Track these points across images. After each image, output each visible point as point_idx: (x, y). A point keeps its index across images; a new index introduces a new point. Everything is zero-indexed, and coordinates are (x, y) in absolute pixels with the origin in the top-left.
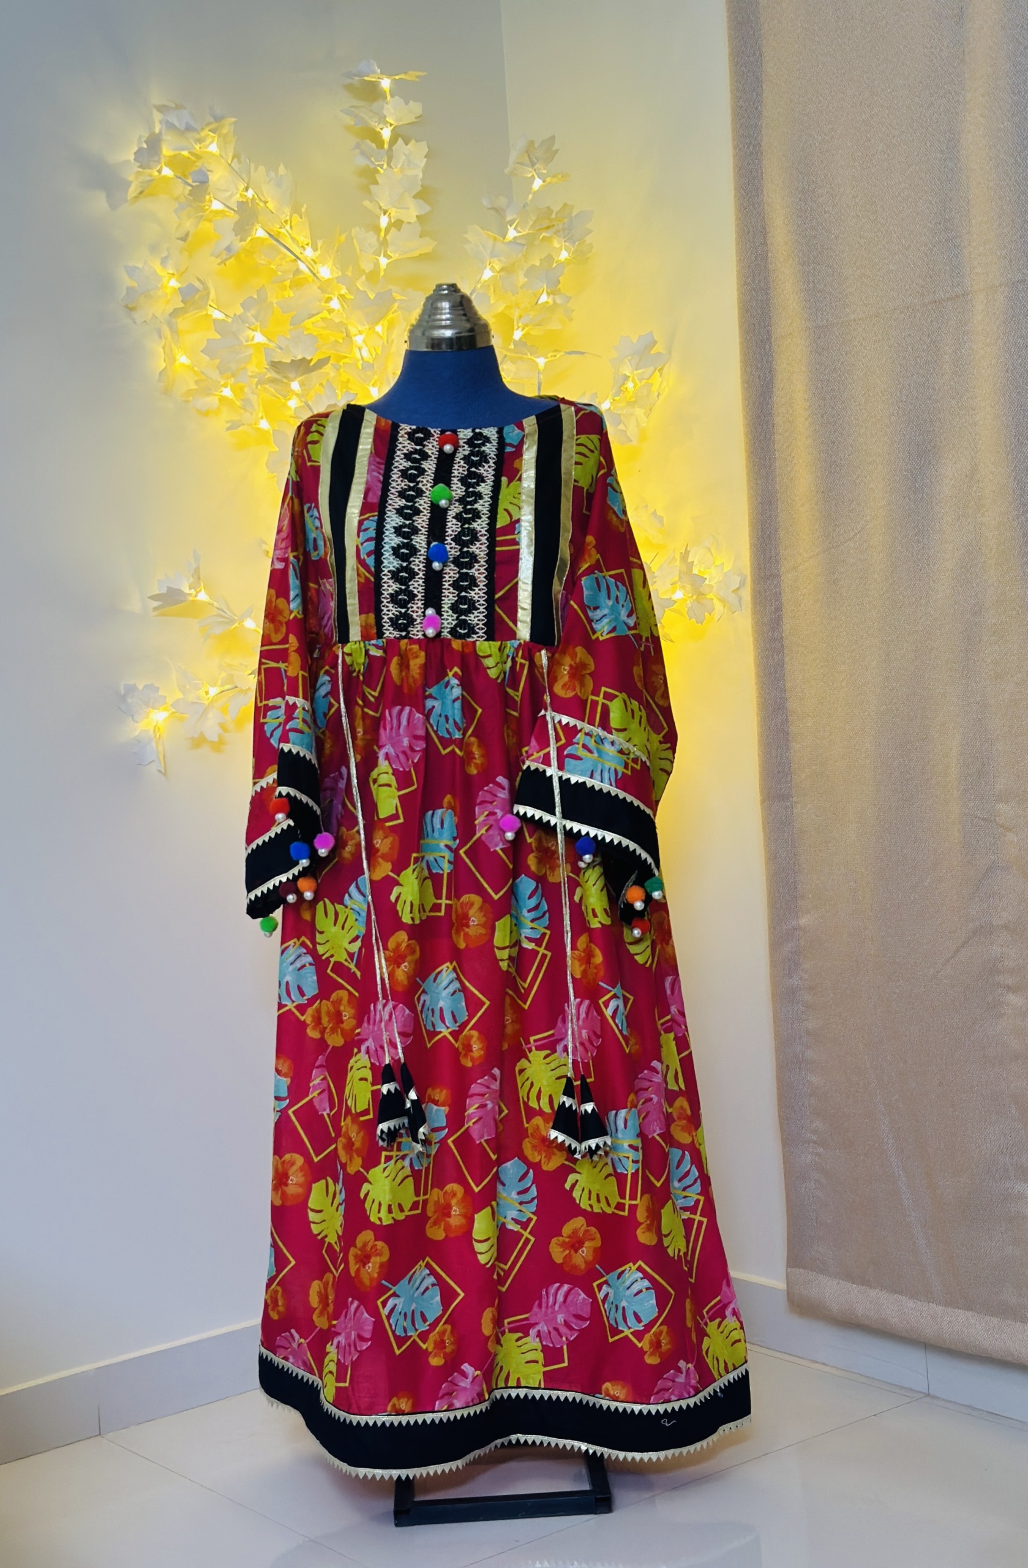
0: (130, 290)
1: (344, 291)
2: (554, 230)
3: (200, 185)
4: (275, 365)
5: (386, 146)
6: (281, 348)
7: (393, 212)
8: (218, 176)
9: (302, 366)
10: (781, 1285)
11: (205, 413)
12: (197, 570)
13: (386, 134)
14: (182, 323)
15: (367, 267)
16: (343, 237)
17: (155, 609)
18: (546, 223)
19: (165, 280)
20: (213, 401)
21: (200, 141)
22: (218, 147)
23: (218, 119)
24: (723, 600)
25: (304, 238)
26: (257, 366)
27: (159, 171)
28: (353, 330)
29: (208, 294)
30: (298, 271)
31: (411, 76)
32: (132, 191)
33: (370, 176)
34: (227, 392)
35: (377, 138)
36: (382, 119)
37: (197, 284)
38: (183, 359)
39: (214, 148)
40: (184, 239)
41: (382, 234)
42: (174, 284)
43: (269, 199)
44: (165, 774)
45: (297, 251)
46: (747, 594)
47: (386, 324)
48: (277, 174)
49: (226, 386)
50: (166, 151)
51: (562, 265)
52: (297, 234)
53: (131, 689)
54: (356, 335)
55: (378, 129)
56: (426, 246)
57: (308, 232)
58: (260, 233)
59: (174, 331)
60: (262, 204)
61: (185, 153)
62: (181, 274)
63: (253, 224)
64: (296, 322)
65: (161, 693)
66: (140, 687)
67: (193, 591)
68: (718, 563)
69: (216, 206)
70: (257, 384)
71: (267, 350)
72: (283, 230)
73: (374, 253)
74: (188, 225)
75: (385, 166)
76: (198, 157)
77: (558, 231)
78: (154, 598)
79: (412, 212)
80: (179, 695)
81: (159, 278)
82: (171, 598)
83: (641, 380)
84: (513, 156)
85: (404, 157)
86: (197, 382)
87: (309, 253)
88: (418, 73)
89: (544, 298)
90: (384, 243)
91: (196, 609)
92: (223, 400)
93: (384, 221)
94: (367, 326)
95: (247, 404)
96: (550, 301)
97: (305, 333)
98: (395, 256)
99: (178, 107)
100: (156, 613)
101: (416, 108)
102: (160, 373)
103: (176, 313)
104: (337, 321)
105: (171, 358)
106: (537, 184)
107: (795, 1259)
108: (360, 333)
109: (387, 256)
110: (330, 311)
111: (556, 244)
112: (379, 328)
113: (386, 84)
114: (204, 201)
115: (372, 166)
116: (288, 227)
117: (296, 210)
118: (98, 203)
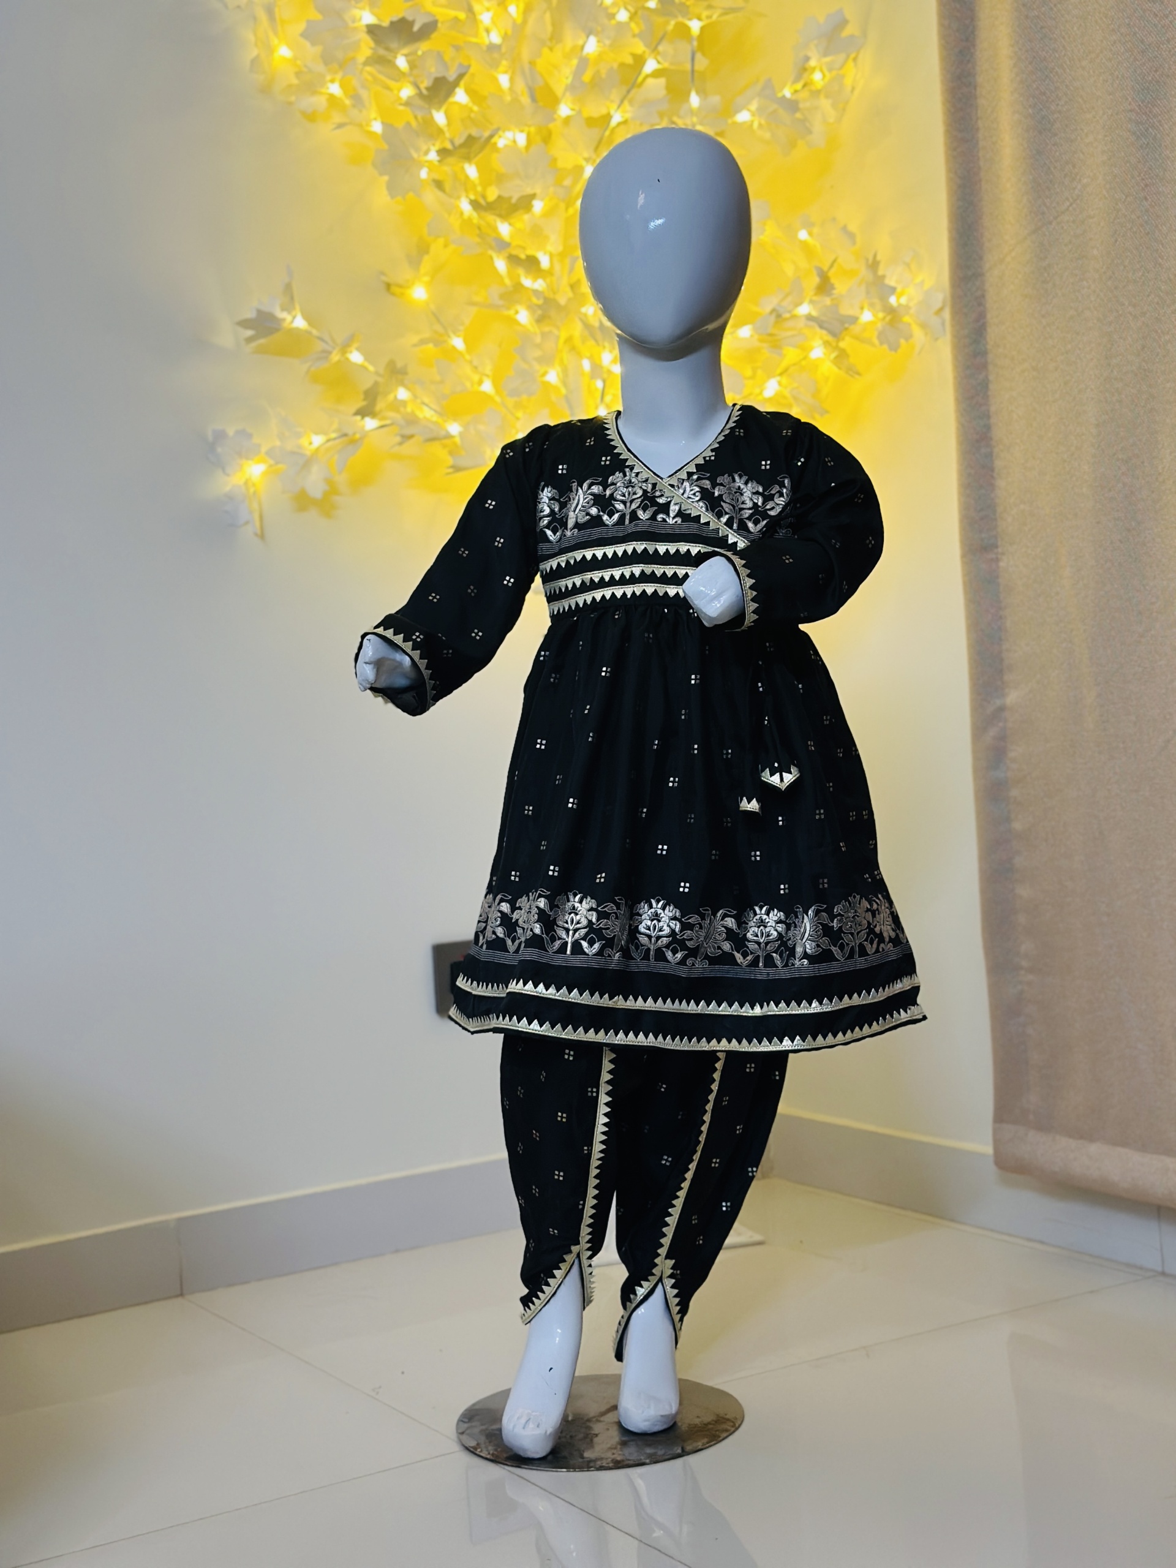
4: (373, 31)
9: (404, 32)
11: (311, 117)
12: (289, 286)
17: (247, 339)
20: (319, 100)
24: (924, 326)
34: (335, 89)
38: (283, 52)
44: (261, 538)
47: (521, 6)
49: (332, 81)
53: (220, 435)
54: (482, 13)
59: (273, 21)
65: (255, 440)
66: (231, 432)
67: (287, 316)
68: (918, 280)
80: (278, 443)
82: (264, 325)
83: (830, 70)
86: (299, 78)
91: (293, 339)
92: (332, 98)
94: (495, 3)
95: (357, 100)
100: (249, 347)
102: (251, 62)
105: (267, 48)
107: (1003, 1113)
108: (487, 11)
112: (512, 9)
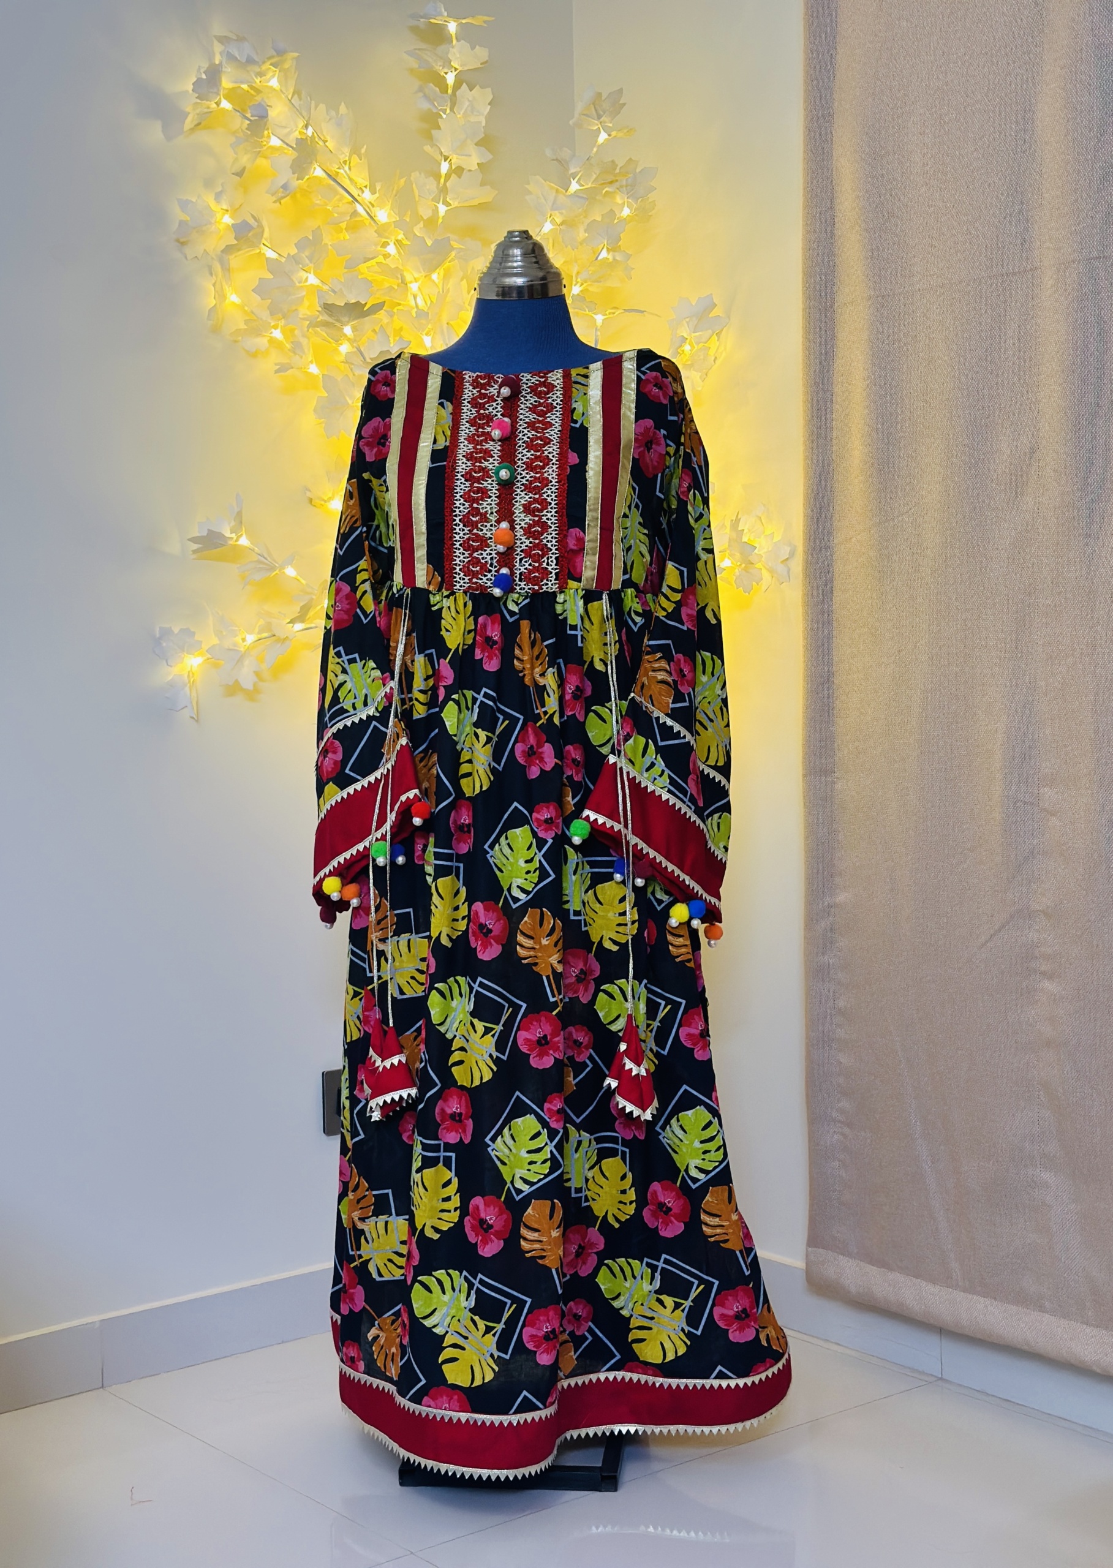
0: (182, 223)
1: (401, 237)
2: (617, 184)
3: (259, 119)
4: (328, 308)
5: (450, 91)
6: (334, 292)
7: (455, 159)
8: (278, 111)
9: (356, 310)
10: (800, 1263)
12: (239, 514)
13: (451, 79)
14: (235, 260)
15: (425, 213)
16: (403, 181)
17: (194, 552)
18: (610, 178)
19: (218, 216)
20: (262, 342)
21: (261, 74)
22: (279, 82)
23: (280, 53)
24: (771, 571)
25: (362, 180)
26: (309, 308)
27: (218, 104)
28: (408, 277)
29: (263, 231)
30: (355, 213)
31: (478, 21)
32: (189, 123)
33: (431, 121)
34: (277, 334)
35: (441, 82)
36: (447, 63)
37: (252, 222)
38: (233, 298)
39: (274, 83)
40: (240, 174)
41: (442, 180)
42: (228, 220)
43: (328, 138)
44: (197, 721)
45: (355, 193)
46: (797, 566)
47: (442, 272)
48: (337, 112)
49: (276, 327)
50: (226, 83)
51: (623, 221)
52: (357, 176)
53: (166, 633)
54: (411, 282)
55: (442, 74)
56: (486, 195)
57: (367, 174)
58: (319, 172)
59: (226, 269)
60: (321, 143)
61: (245, 87)
62: (234, 211)
63: (311, 163)
64: (351, 265)
65: (197, 637)
67: (234, 536)
68: (768, 532)
69: (275, 142)
70: (308, 327)
71: (320, 293)
72: (341, 171)
73: (433, 200)
74: (245, 160)
75: (448, 111)
76: (258, 91)
77: (622, 186)
78: (194, 540)
79: (473, 160)
80: (215, 641)
81: (212, 213)
82: (211, 542)
83: (698, 343)
84: (579, 107)
85: (467, 103)
86: (246, 322)
87: (367, 196)
88: (486, 18)
89: (604, 254)
90: (444, 190)
91: (237, 553)
92: (272, 341)
93: (444, 167)
94: (423, 274)
95: (297, 347)
96: (610, 257)
97: (360, 277)
98: (455, 204)
99: (241, 39)
100: (194, 556)
101: (482, 53)
102: (210, 310)
103: (228, 249)
104: (393, 266)
105: (221, 296)
106: (603, 137)
107: (814, 1240)
108: (416, 280)
109: (447, 204)
110: (386, 256)
111: (619, 200)
112: (435, 276)
113: (452, 27)
114: (262, 137)
115: (435, 111)
116: (346, 168)
117: (355, 151)
118: (153, 133)
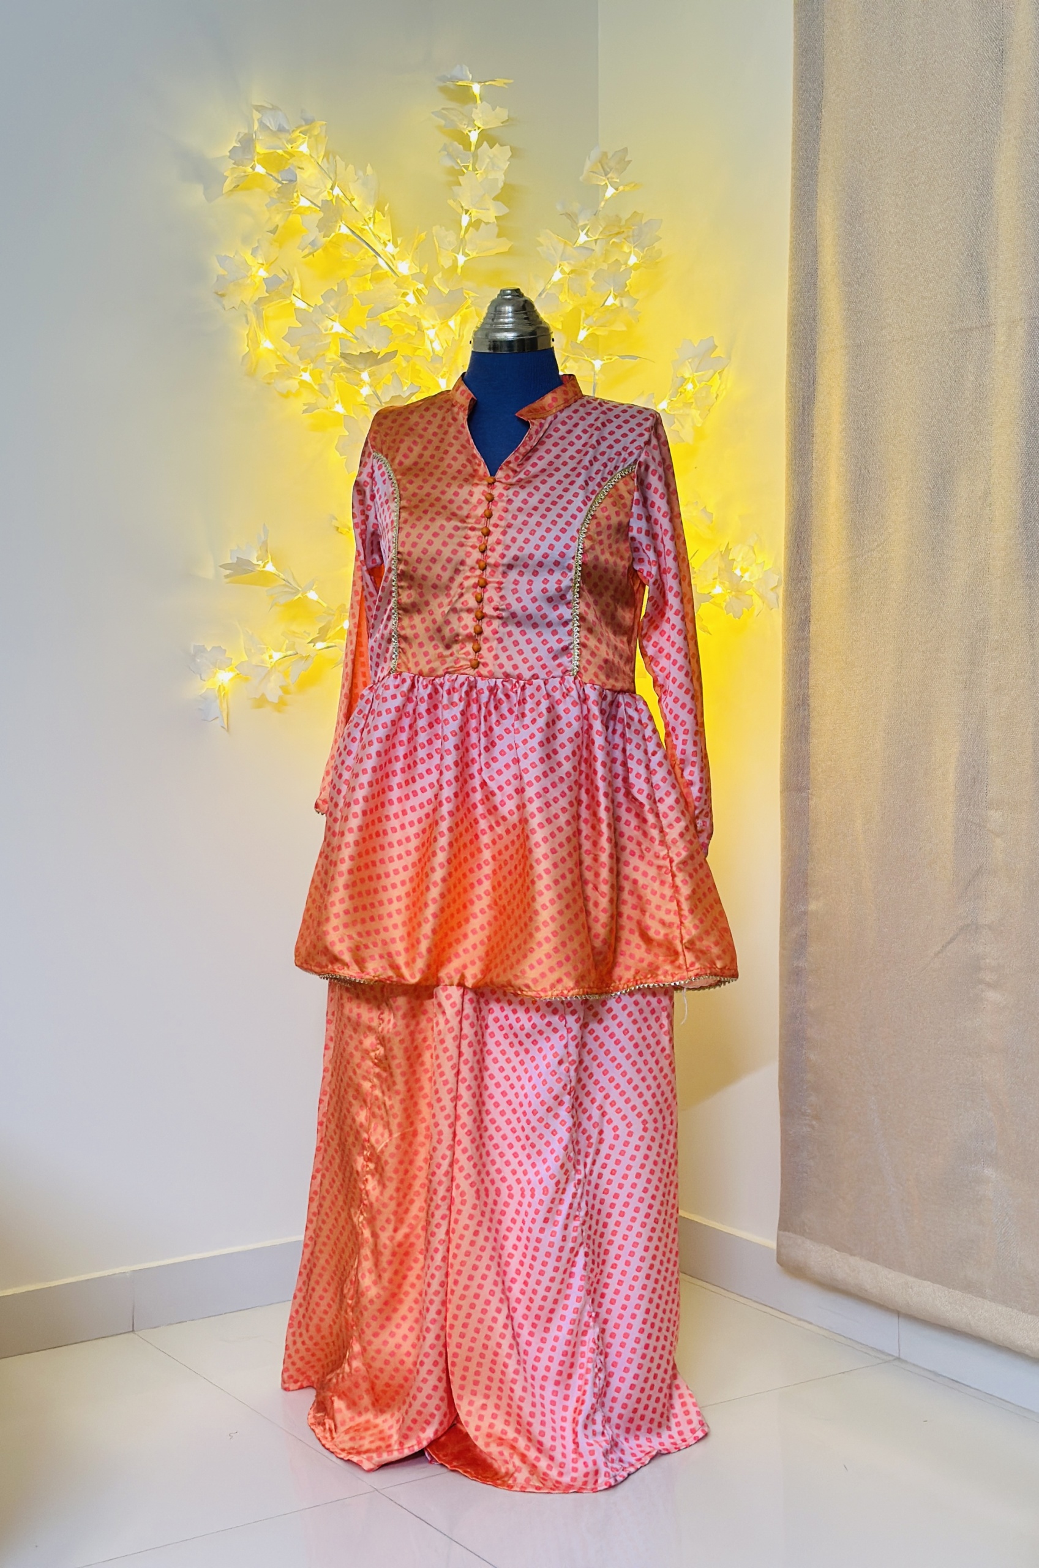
0: (220, 278)
1: (421, 286)
2: (624, 235)
3: (288, 183)
4: (344, 356)
5: (473, 148)
6: (357, 338)
7: (474, 212)
8: (308, 174)
9: (371, 359)
11: (286, 395)
12: (265, 543)
13: (474, 137)
15: (445, 262)
16: (423, 235)
18: (616, 230)
19: (254, 270)
20: (293, 384)
21: (291, 141)
22: (309, 147)
23: (309, 122)
24: (761, 597)
25: (385, 235)
26: (332, 355)
27: (253, 168)
28: (425, 323)
30: (377, 266)
31: (499, 83)
32: (228, 185)
34: (306, 377)
35: (465, 140)
36: (471, 123)
38: (266, 344)
39: (304, 149)
40: (273, 232)
41: (463, 232)
42: (263, 273)
43: (355, 197)
44: (228, 730)
45: (379, 248)
46: (781, 591)
47: (459, 318)
48: (365, 172)
49: (305, 370)
50: (260, 149)
51: (629, 270)
52: (379, 232)
53: (201, 650)
54: (428, 329)
55: (466, 132)
56: (504, 245)
57: (390, 230)
58: (345, 230)
59: (259, 315)
60: (347, 202)
61: (280, 152)
62: (269, 264)
63: (336, 222)
64: (373, 314)
65: (228, 655)
66: (209, 648)
67: (260, 563)
69: (304, 203)
70: (332, 371)
71: (343, 341)
72: (366, 227)
73: (453, 251)
74: (278, 219)
75: (470, 168)
76: (292, 155)
77: (628, 237)
78: (225, 566)
79: (491, 213)
80: (245, 658)
81: (248, 267)
82: (241, 568)
83: (700, 382)
85: (488, 160)
86: (278, 366)
87: (390, 248)
88: (506, 81)
89: (610, 301)
90: (462, 242)
91: (265, 578)
92: (303, 383)
93: (465, 220)
94: (439, 321)
95: (324, 389)
96: (617, 303)
97: (382, 324)
98: (473, 254)
99: (274, 108)
100: (227, 580)
101: (503, 114)
102: (244, 357)
103: (261, 300)
104: (411, 315)
105: (256, 343)
106: (610, 192)
107: (785, 1224)
108: (434, 327)
109: (466, 255)
110: (407, 305)
111: (626, 249)
112: (452, 323)
113: (476, 89)
114: (293, 198)
115: (457, 168)
116: (371, 225)
117: (379, 208)
118: (196, 195)
